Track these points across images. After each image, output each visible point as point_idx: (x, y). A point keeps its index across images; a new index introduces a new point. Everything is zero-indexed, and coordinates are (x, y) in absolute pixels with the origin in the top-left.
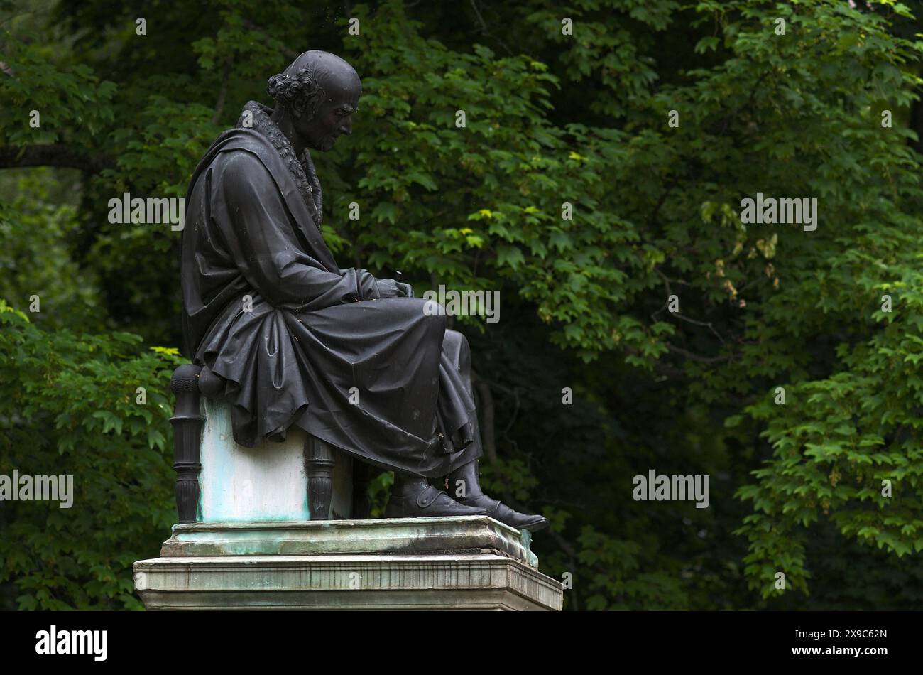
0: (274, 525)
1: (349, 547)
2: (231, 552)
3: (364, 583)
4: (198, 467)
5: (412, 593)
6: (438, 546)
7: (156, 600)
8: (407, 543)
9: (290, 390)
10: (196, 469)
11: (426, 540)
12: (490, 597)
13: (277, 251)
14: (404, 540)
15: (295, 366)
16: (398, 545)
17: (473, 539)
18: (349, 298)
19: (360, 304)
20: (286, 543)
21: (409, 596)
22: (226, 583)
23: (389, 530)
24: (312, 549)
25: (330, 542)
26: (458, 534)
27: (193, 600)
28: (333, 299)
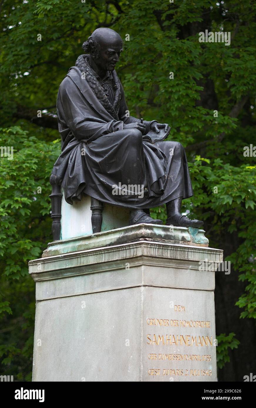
0: (77, 238)
1: (98, 244)
2: (63, 252)
3: (97, 260)
4: (60, 216)
5: (113, 263)
6: (125, 239)
7: (37, 277)
8: (116, 240)
9: (77, 177)
10: (59, 217)
11: (123, 237)
12: (138, 261)
13: (75, 117)
14: (115, 238)
15: (81, 166)
16: (113, 241)
17: (137, 235)
18: (106, 133)
19: (109, 135)
20: (79, 246)
21: (112, 264)
22: (55, 267)
23: (112, 234)
24: (87, 247)
25: (92, 243)
26: (133, 233)
27: (47, 276)
28: (99, 134)
